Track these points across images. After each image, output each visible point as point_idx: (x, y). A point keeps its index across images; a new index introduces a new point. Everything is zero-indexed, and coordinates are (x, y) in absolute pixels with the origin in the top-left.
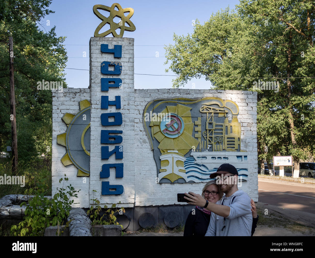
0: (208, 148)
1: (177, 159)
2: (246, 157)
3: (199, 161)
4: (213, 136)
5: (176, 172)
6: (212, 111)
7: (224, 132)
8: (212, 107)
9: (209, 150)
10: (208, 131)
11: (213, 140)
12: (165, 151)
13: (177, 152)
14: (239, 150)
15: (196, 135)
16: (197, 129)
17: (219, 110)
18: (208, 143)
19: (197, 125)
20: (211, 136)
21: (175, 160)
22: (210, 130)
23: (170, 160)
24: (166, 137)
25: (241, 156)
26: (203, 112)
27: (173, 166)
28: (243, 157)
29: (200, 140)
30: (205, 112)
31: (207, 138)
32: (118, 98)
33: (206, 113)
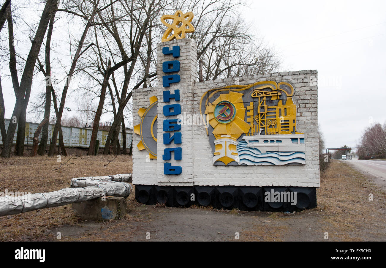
0: (260, 132)
1: (230, 143)
2: (302, 139)
3: (250, 145)
4: (265, 119)
5: (229, 155)
6: (264, 95)
7: (277, 115)
8: (264, 92)
9: (261, 134)
10: (260, 115)
11: (265, 124)
12: (218, 136)
13: (230, 136)
14: (293, 133)
15: (249, 120)
16: (249, 114)
17: (272, 94)
18: (260, 127)
19: (249, 110)
20: (263, 120)
21: (228, 144)
22: (262, 114)
23: (223, 144)
24: (219, 123)
25: (296, 139)
26: (254, 97)
27: (226, 150)
28: (299, 140)
29: (252, 125)
30: (257, 96)
31: (259, 121)
32: (177, 92)
33: (258, 98)
